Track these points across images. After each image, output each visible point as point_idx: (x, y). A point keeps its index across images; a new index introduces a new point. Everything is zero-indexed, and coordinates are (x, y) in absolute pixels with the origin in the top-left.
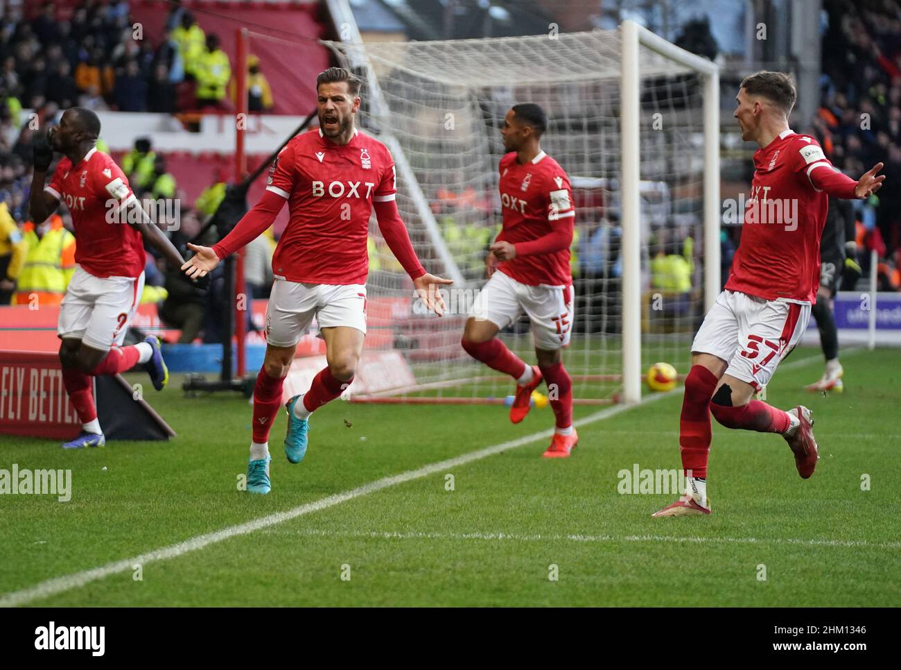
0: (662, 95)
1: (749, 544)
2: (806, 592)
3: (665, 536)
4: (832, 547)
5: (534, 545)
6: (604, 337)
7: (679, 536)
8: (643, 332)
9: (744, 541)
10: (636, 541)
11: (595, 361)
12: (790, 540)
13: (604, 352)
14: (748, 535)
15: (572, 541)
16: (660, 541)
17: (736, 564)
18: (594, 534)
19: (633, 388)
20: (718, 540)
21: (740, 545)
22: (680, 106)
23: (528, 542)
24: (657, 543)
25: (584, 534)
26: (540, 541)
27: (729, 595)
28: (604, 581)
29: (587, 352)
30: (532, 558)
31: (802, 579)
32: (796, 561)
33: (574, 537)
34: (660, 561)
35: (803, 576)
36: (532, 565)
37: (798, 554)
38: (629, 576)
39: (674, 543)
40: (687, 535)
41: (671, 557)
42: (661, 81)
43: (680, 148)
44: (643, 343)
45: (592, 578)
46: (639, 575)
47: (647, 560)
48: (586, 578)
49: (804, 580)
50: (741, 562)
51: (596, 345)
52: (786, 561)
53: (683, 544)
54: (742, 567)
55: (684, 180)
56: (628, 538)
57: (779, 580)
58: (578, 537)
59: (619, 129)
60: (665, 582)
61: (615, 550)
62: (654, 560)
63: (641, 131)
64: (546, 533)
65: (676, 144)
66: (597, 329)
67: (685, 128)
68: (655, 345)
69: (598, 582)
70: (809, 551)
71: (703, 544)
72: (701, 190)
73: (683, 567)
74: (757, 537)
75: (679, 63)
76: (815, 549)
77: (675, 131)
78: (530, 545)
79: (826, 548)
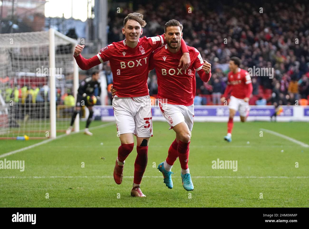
0: (61, 50)
1: (85, 178)
2: (100, 191)
3: (61, 176)
4: (108, 178)
5: (23, 179)
6: (45, 119)
7: (65, 176)
8: (57, 117)
9: (84, 177)
10: (53, 178)
11: (43, 126)
12: (96, 176)
13: (46, 124)
14: (85, 175)
15: (34, 178)
16: (60, 178)
17: (81, 183)
18: (41, 176)
19: (54, 134)
20: (76, 177)
21: (83, 178)
22: (67, 53)
23: (22, 179)
24: (59, 178)
25: (38, 176)
26: (25, 178)
27: (79, 192)
28: (43, 190)
29: (40, 124)
30: (23, 183)
31: (100, 187)
32: (98, 182)
33: (35, 177)
34: (59, 183)
35: (100, 186)
36: (22, 185)
37: (99, 180)
38: (50, 188)
39: (64, 178)
40: (67, 176)
41: (63, 182)
42: (61, 46)
43: (68, 65)
44: (57, 121)
45: (40, 189)
46: (53, 188)
47: (56, 183)
48: (38, 188)
49: (100, 188)
50: (82, 183)
51: (43, 122)
52: (95, 182)
53: (66, 178)
54: (83, 184)
55: (68, 74)
56: (51, 177)
57: (93, 188)
58: (36, 177)
59: (49, 59)
60: (61, 189)
61: (47, 180)
62: (58, 183)
63: (56, 60)
64: (27, 176)
65: (66, 64)
66: (43, 117)
67: (68, 59)
68: (60, 121)
69: (41, 190)
70: (102, 179)
71: (72, 178)
72: (73, 77)
73: (66, 185)
74: (88, 176)
75: (67, 41)
76: (103, 179)
77: (66, 60)
78: (22, 180)
79: (107, 179)
